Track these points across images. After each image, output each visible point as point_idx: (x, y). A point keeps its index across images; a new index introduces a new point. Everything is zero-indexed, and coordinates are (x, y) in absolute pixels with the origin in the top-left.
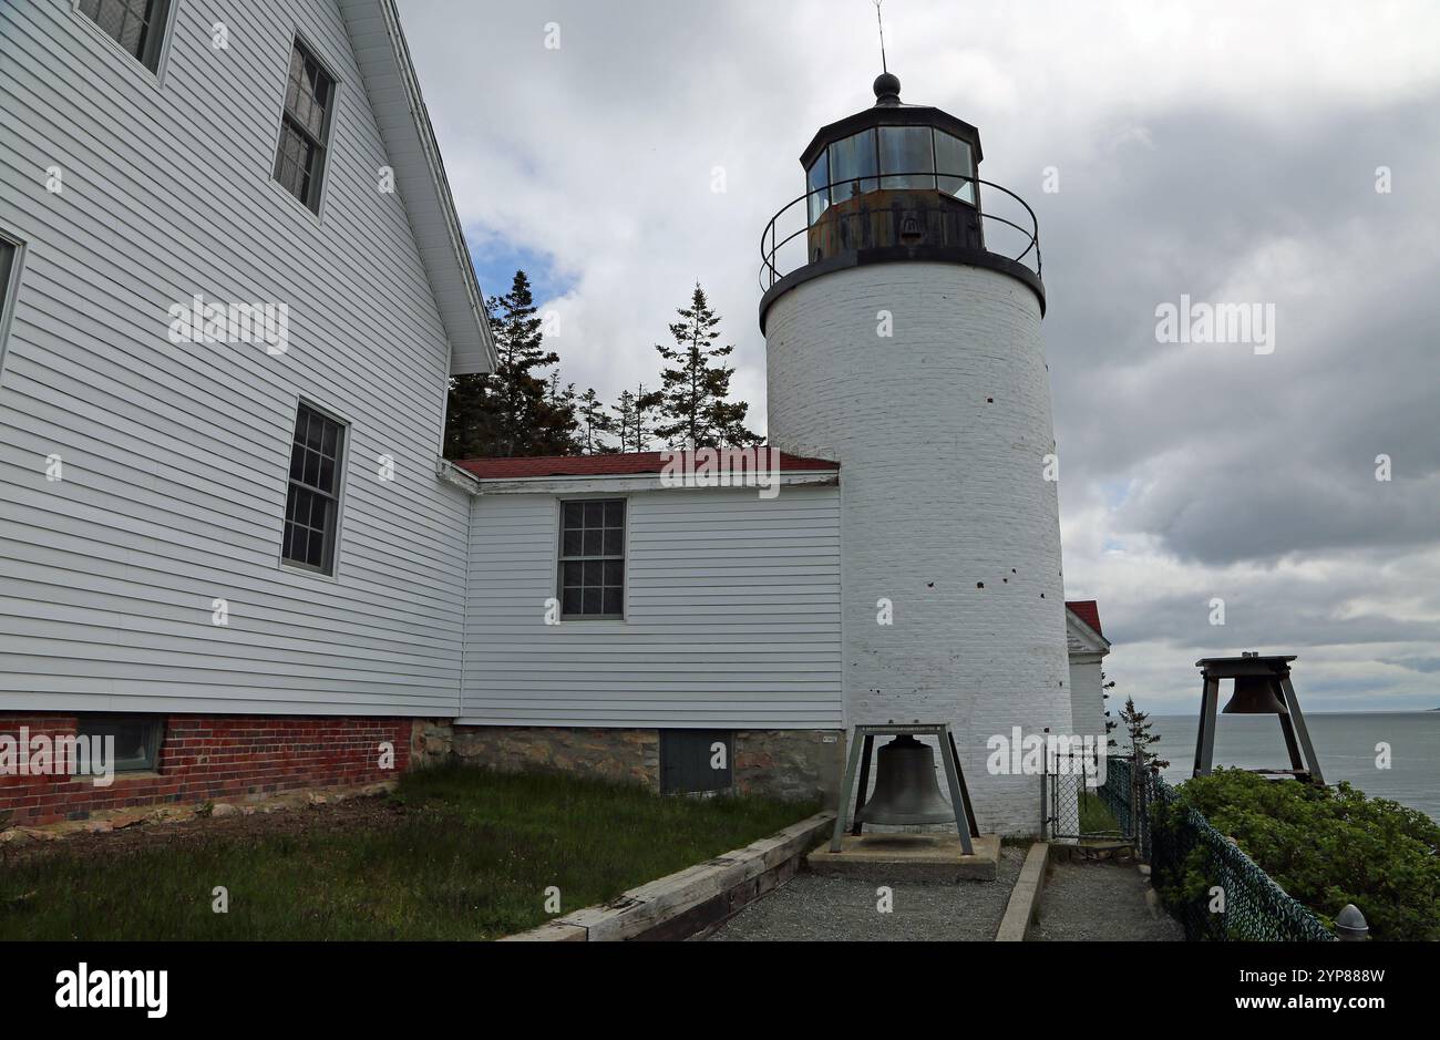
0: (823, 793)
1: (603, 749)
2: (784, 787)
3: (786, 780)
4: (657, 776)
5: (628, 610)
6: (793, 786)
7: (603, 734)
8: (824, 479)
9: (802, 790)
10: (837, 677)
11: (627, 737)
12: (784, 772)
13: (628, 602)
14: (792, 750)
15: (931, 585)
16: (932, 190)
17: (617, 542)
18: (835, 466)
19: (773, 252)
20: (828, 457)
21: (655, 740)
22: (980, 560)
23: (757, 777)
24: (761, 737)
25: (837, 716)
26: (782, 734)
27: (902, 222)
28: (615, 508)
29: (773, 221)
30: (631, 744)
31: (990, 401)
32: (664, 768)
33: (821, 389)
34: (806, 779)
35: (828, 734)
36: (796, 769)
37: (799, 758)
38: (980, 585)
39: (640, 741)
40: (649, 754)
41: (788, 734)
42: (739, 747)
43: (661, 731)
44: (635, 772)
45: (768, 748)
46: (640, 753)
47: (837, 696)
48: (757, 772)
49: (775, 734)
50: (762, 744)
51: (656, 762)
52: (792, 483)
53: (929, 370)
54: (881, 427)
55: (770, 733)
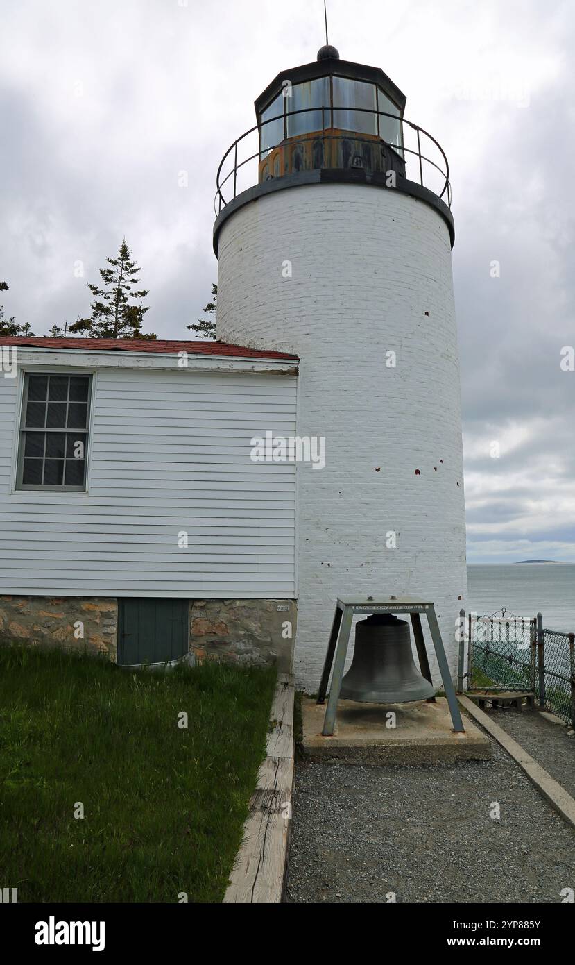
0: (275, 657)
1: (61, 617)
2: (238, 652)
3: (241, 646)
4: (115, 643)
5: (90, 482)
6: (247, 652)
7: (60, 602)
8: (286, 368)
9: (255, 655)
10: (290, 551)
11: (85, 606)
12: (239, 638)
13: (91, 474)
14: (246, 618)
15: (378, 470)
16: (375, 136)
17: (81, 416)
18: (296, 358)
19: (235, 170)
20: (286, 350)
21: (114, 608)
22: (418, 450)
23: (213, 643)
24: (217, 606)
25: (290, 587)
26: (238, 603)
27: (351, 158)
28: (81, 384)
29: (235, 144)
30: (89, 612)
31: (427, 314)
32: (122, 635)
33: (280, 289)
34: (259, 644)
35: (281, 603)
36: (250, 636)
37: (254, 626)
38: (418, 472)
39: (98, 609)
40: (107, 621)
41: (243, 603)
42: (196, 616)
43: (118, 598)
44: (93, 639)
45: (224, 616)
46: (98, 621)
47: (290, 568)
48: (214, 638)
49: (231, 603)
50: (219, 612)
51: (114, 629)
52: (255, 369)
53: (380, 281)
54: (338, 326)
55: (227, 602)
